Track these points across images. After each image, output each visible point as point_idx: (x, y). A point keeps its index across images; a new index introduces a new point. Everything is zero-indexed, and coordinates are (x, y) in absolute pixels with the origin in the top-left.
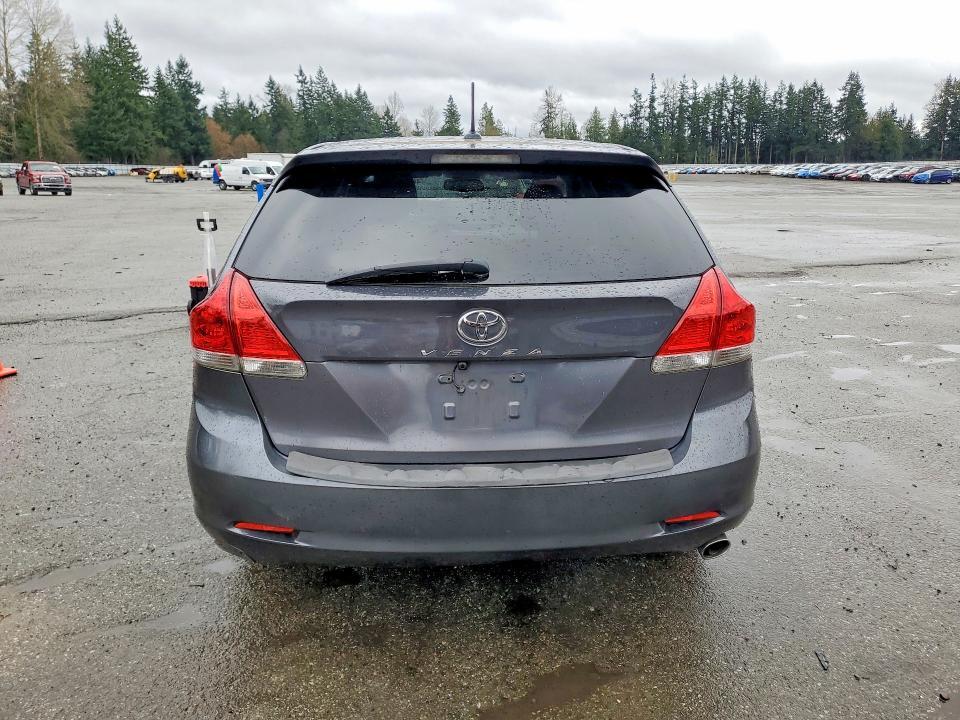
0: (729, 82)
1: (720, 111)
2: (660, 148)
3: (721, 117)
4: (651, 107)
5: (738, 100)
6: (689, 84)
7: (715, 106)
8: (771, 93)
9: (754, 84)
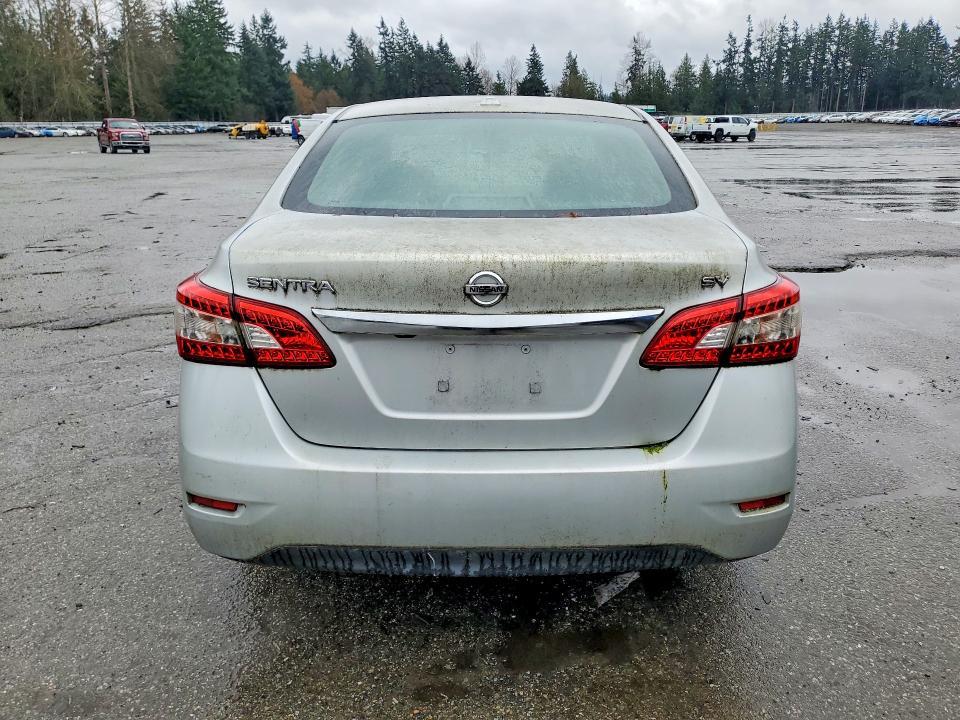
0: (835, 22)
1: (823, 54)
2: (755, 97)
3: (823, 61)
4: (747, 51)
5: (844, 40)
6: (790, 26)
7: (817, 49)
8: (881, 33)
9: (862, 23)
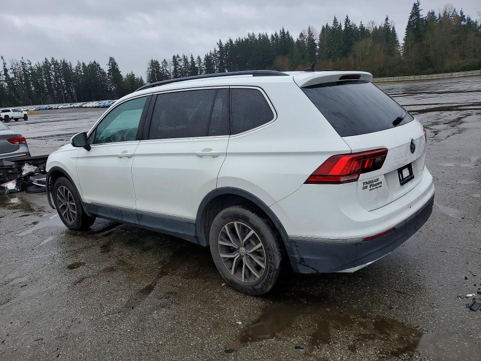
0: (50, 61)
1: (49, 76)
2: (19, 97)
3: (50, 80)
4: (6, 74)
5: (57, 70)
6: (26, 62)
7: (45, 74)
8: (74, 66)
9: (64, 61)
